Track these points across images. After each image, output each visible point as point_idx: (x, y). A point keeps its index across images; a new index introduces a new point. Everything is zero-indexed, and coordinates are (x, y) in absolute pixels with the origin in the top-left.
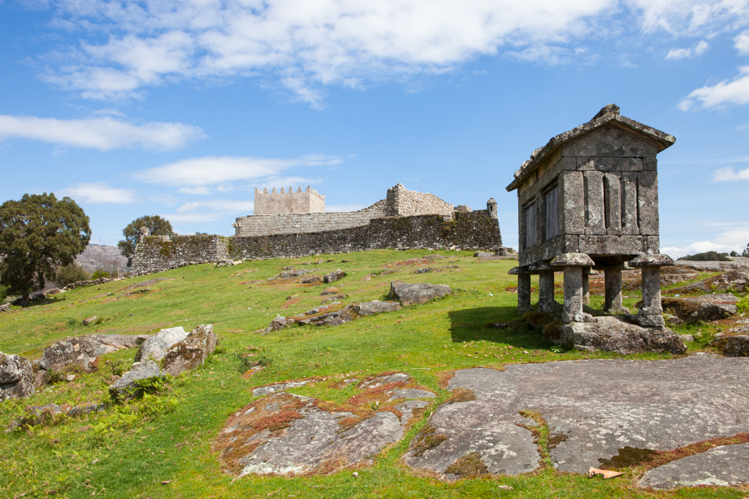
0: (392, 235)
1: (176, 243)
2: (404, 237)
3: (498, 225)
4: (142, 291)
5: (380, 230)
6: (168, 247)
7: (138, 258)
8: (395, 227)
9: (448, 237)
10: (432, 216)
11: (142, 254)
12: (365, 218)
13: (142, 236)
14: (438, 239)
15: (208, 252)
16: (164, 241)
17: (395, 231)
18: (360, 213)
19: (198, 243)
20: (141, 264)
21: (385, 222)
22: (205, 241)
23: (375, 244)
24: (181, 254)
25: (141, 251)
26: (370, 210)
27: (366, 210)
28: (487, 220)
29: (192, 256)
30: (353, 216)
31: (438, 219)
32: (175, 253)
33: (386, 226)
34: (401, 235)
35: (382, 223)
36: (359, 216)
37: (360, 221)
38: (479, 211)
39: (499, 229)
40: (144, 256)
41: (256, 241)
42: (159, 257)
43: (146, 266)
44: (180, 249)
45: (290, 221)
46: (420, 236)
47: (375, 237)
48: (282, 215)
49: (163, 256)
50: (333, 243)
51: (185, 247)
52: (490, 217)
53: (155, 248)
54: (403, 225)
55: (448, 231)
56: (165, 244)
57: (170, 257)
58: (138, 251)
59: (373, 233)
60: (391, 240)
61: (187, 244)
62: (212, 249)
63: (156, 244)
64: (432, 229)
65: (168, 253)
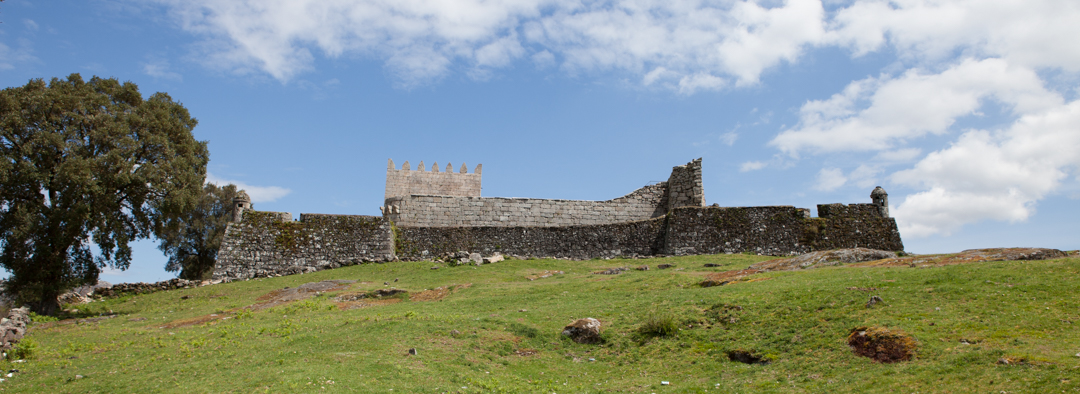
0: (714, 236)
1: (309, 227)
2: (738, 240)
3: (896, 228)
4: (382, 292)
5: (693, 227)
6: (292, 233)
7: (230, 248)
8: (719, 222)
9: (814, 242)
10: (784, 209)
11: (238, 242)
12: (621, 213)
13: (241, 209)
14: (796, 245)
15: (372, 247)
16: (284, 221)
17: (719, 229)
18: (612, 204)
19: (351, 230)
20: (235, 261)
21: (700, 215)
22: (366, 225)
23: (684, 249)
24: (318, 246)
25: (237, 237)
26: (630, 200)
27: (622, 200)
28: (877, 220)
29: (340, 252)
30: (601, 208)
31: (796, 214)
32: (305, 243)
33: (702, 221)
34: (732, 236)
35: (694, 215)
36: (610, 208)
37: (612, 217)
38: (862, 205)
39: (898, 235)
40: (243, 246)
41: (447, 236)
42: (274, 250)
43: (246, 266)
44: (316, 238)
45: (490, 209)
46: (765, 239)
47: (683, 238)
48: (475, 197)
49: (281, 248)
50: (590, 247)
51: (327, 234)
52: (881, 215)
53: (266, 233)
54: (733, 220)
55: (813, 233)
56: (286, 226)
57: (295, 251)
58: (231, 235)
59: (680, 231)
60: (713, 244)
61: (331, 228)
62: (380, 241)
63: (268, 225)
64: (785, 231)
65: (293, 244)
